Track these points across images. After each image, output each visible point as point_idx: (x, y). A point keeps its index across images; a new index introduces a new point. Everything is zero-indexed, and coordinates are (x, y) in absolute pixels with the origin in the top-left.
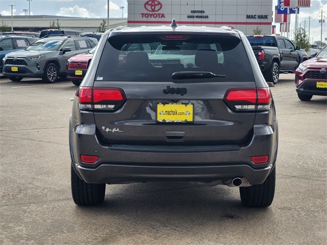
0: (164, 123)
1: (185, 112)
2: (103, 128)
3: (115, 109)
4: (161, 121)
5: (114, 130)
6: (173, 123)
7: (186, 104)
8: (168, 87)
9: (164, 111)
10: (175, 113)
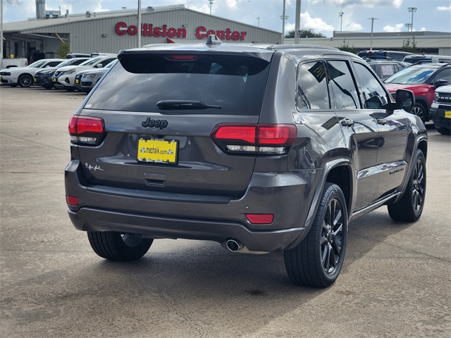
0: (144, 163)
1: (167, 150)
2: (86, 164)
3: (98, 143)
4: (140, 160)
5: (96, 168)
6: (153, 164)
7: (170, 141)
8: (149, 119)
9: (145, 148)
10: (156, 151)
